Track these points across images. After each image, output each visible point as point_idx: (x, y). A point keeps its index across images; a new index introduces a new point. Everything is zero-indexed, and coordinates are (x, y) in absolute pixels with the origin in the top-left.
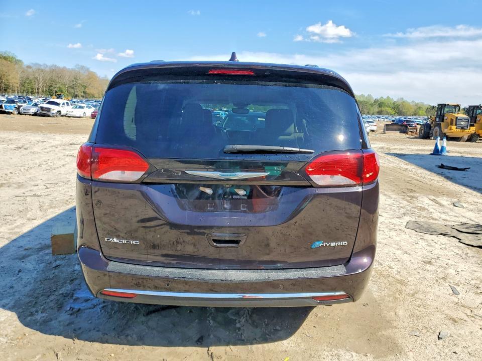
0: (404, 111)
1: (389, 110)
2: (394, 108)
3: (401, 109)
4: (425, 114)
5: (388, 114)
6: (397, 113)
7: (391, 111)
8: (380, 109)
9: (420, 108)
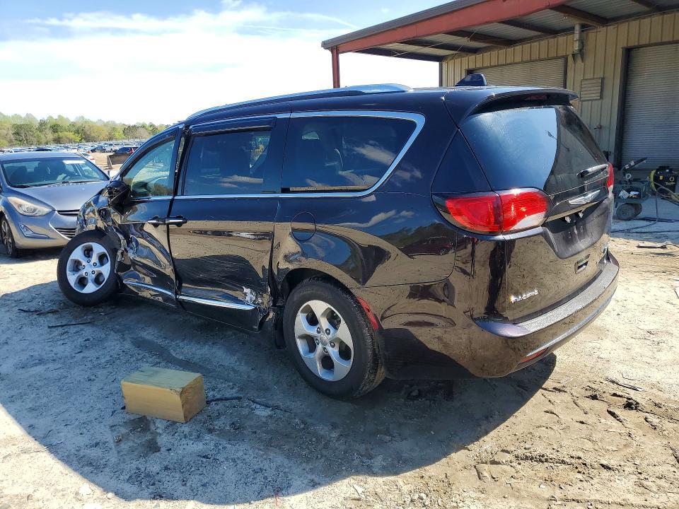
0: (93, 135)
1: (71, 135)
2: (77, 132)
3: (88, 133)
4: (123, 136)
5: (70, 141)
6: (85, 139)
7: (73, 136)
8: (56, 135)
9: (114, 129)
